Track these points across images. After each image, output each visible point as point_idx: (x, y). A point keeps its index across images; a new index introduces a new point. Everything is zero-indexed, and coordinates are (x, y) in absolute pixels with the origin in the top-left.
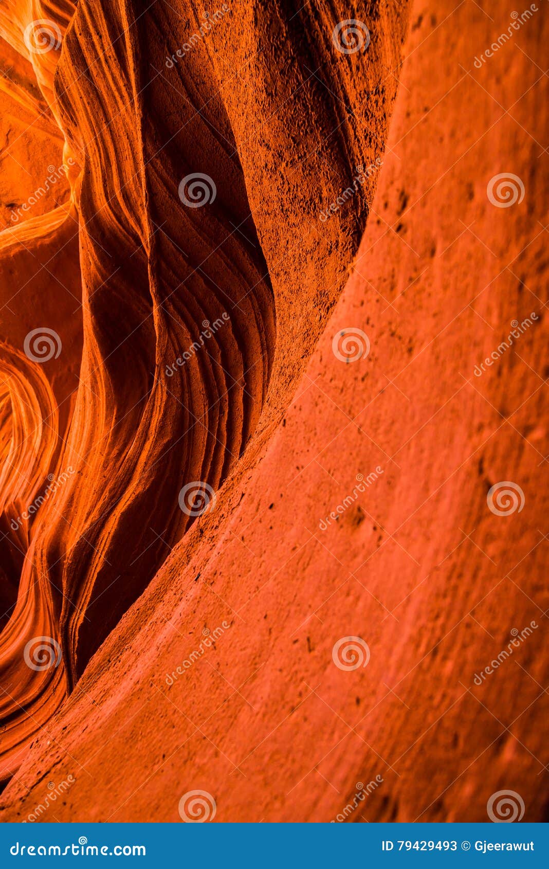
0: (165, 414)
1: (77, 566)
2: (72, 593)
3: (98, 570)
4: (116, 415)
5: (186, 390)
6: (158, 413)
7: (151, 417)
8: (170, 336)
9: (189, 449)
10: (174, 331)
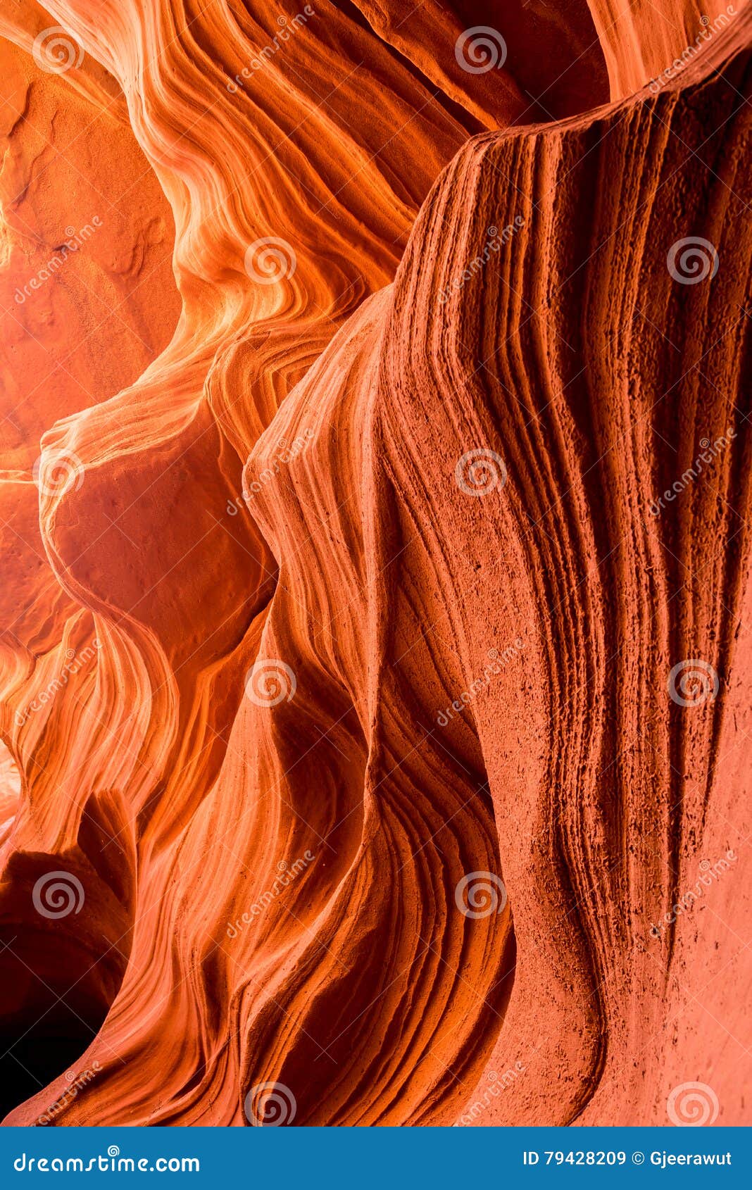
0: (369, 899)
1: (262, 1034)
2: (255, 1060)
3: (288, 1049)
4: (295, 829)
5: (397, 882)
6: (360, 894)
7: (352, 893)
8: (382, 824)
9: (395, 943)
10: (389, 825)
